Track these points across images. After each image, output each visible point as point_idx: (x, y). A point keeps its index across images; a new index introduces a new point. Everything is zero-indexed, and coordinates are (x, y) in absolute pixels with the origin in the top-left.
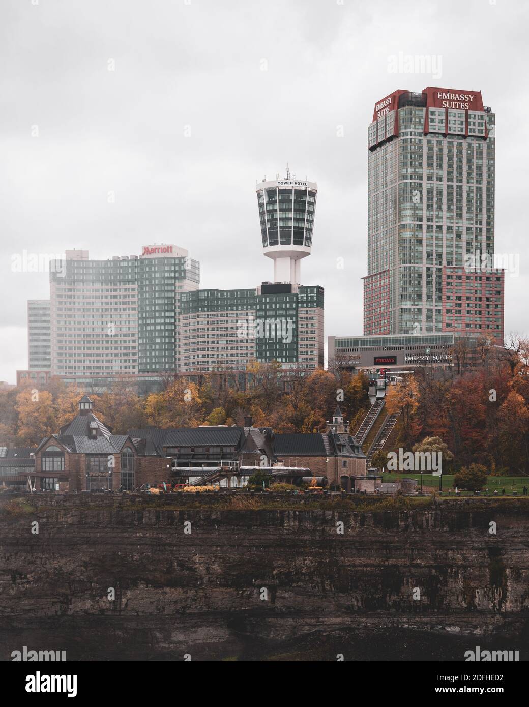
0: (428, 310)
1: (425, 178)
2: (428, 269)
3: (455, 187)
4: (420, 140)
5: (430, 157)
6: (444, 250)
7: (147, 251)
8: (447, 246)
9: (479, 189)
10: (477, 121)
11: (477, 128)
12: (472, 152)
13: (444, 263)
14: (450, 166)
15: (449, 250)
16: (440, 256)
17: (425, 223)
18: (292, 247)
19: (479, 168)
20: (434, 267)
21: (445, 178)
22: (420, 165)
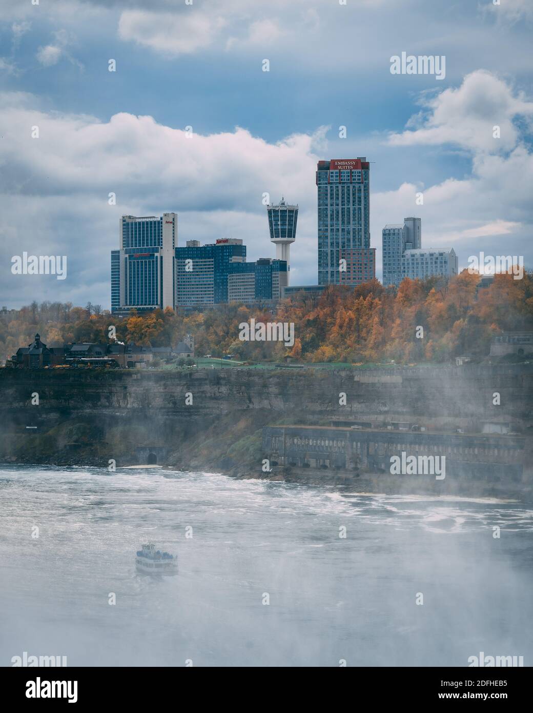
0: (332, 272)
1: (329, 205)
2: (331, 251)
3: (346, 208)
4: (326, 187)
5: (332, 195)
9: (360, 209)
10: (357, 174)
11: (357, 178)
12: (355, 190)
13: (340, 247)
14: (343, 198)
15: (343, 240)
16: (338, 243)
17: (329, 228)
19: (360, 198)
20: (335, 250)
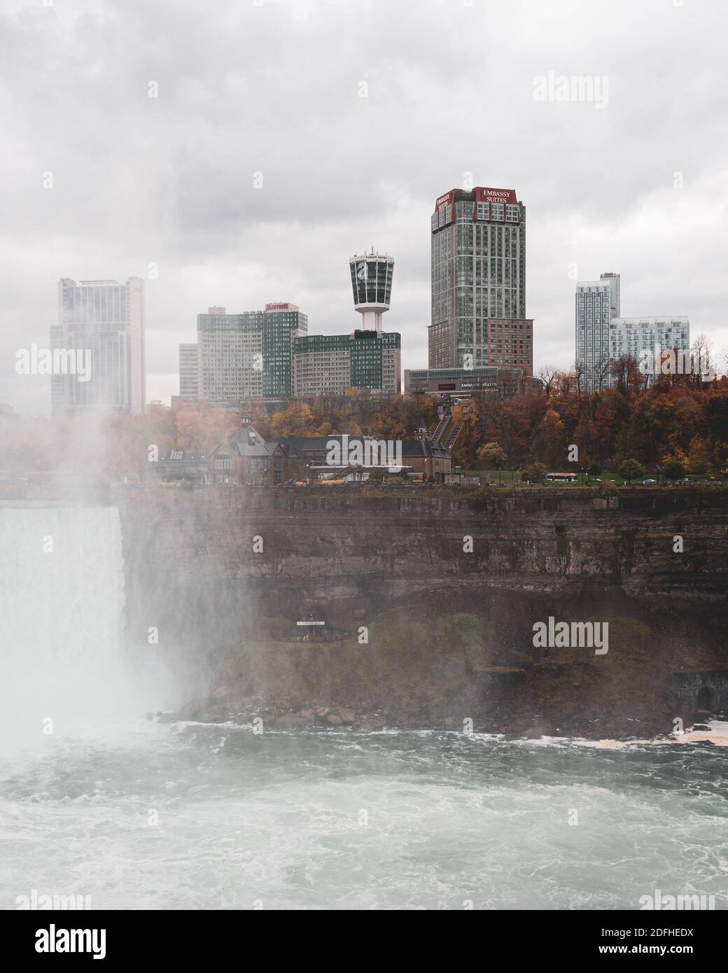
0: (478, 350)
1: (475, 253)
2: (477, 320)
3: (496, 260)
4: (471, 226)
5: (478, 238)
6: (489, 306)
7: (269, 307)
8: (491, 303)
9: (514, 261)
10: (512, 211)
11: (512, 216)
12: (509, 234)
13: (489, 315)
14: (493, 244)
15: (493, 306)
16: (486, 310)
17: (475, 287)
18: (376, 304)
19: (514, 246)
20: (482, 318)
21: (489, 253)
22: (471, 243)
